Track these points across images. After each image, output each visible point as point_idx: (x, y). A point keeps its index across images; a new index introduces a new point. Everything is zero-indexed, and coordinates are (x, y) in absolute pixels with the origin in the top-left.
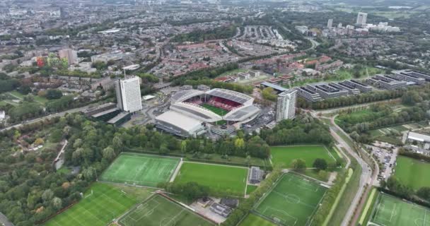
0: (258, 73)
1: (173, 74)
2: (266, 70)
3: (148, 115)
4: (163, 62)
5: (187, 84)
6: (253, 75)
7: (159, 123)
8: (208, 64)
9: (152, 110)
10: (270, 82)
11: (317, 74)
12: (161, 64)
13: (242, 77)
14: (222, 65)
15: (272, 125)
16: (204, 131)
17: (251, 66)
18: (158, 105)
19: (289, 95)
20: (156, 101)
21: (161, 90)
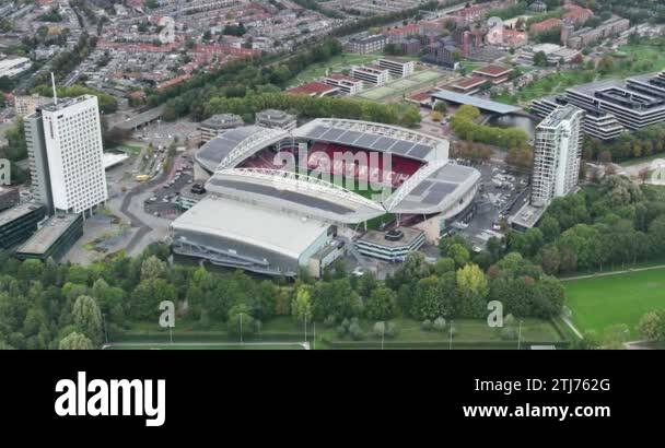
0: (409, 67)
1: (152, 83)
2: (427, 53)
3: (131, 216)
4: (100, 45)
5: (218, 110)
6: (396, 72)
7: (183, 239)
8: (248, 46)
9: (139, 200)
10: (455, 90)
11: (577, 60)
12: (98, 54)
13: (370, 81)
14: (287, 46)
15: (526, 216)
16: (337, 253)
17: (380, 45)
18: (150, 183)
19: (566, 124)
20: (134, 170)
21: (137, 135)
